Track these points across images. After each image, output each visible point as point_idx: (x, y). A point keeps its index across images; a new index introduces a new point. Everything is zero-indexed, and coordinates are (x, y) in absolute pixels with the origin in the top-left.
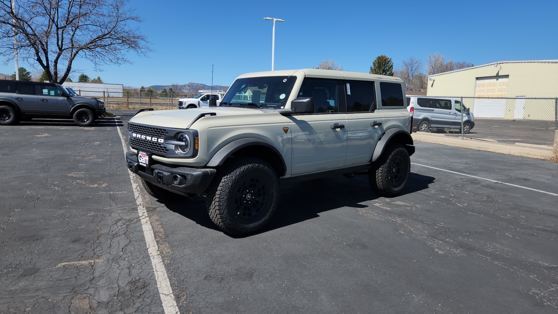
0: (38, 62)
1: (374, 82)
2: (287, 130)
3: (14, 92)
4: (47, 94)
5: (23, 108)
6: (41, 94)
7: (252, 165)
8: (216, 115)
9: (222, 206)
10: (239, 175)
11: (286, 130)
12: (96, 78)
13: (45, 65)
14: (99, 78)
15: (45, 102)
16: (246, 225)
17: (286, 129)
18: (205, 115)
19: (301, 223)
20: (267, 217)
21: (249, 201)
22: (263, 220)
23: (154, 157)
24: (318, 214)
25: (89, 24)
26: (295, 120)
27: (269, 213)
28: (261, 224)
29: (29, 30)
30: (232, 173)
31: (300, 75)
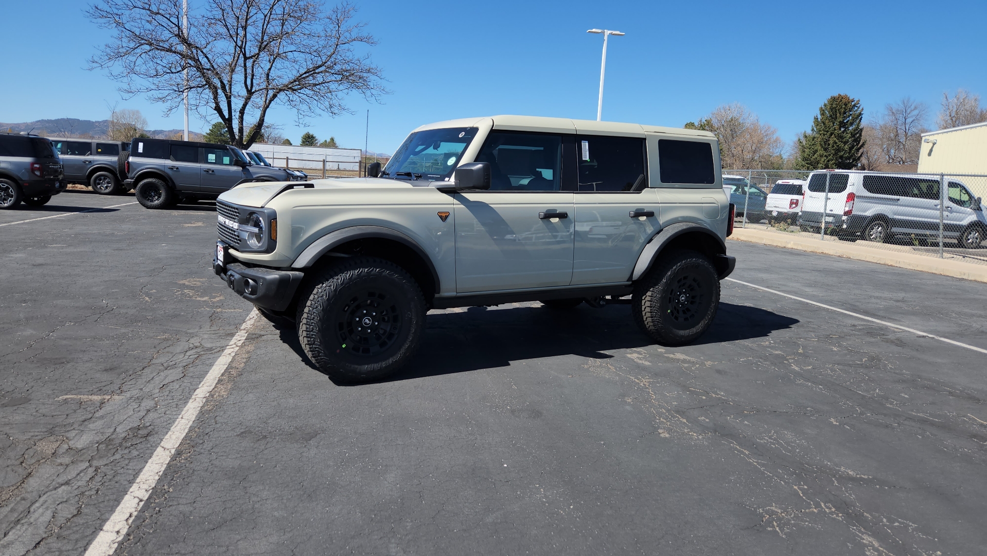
0: (216, 112)
1: (645, 139)
2: (446, 217)
3: (167, 158)
4: (214, 161)
5: (179, 183)
6: (206, 161)
7: (368, 270)
8: (314, 187)
9: (312, 331)
10: (342, 284)
11: (444, 217)
12: (328, 140)
13: (227, 117)
14: (332, 139)
15: (210, 174)
16: (356, 366)
17: (444, 215)
18: (294, 187)
19: (467, 372)
20: (397, 357)
21: (368, 328)
22: (390, 361)
23: (231, 251)
24: (509, 362)
25: (295, 51)
26: (464, 201)
27: (403, 351)
28: (385, 367)
29: (203, 61)
30: (331, 280)
31: (483, 127)
